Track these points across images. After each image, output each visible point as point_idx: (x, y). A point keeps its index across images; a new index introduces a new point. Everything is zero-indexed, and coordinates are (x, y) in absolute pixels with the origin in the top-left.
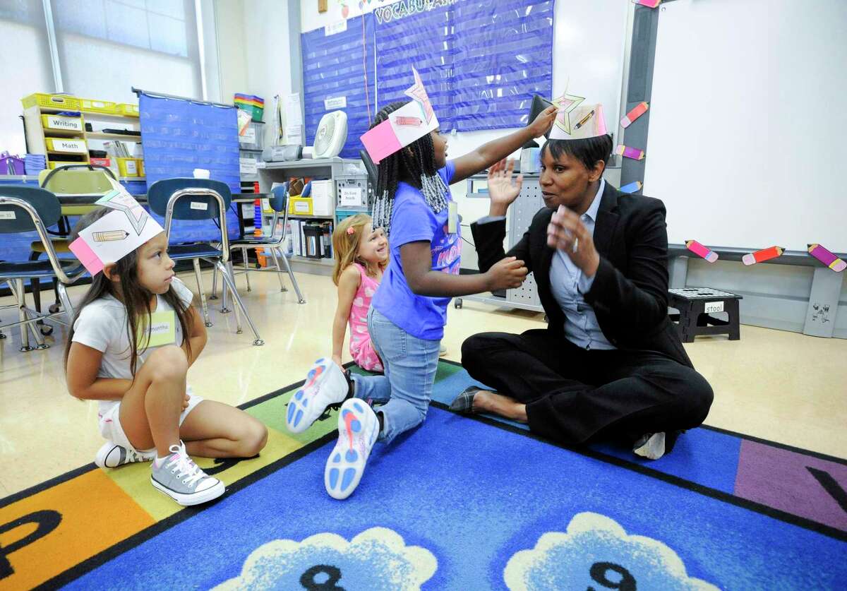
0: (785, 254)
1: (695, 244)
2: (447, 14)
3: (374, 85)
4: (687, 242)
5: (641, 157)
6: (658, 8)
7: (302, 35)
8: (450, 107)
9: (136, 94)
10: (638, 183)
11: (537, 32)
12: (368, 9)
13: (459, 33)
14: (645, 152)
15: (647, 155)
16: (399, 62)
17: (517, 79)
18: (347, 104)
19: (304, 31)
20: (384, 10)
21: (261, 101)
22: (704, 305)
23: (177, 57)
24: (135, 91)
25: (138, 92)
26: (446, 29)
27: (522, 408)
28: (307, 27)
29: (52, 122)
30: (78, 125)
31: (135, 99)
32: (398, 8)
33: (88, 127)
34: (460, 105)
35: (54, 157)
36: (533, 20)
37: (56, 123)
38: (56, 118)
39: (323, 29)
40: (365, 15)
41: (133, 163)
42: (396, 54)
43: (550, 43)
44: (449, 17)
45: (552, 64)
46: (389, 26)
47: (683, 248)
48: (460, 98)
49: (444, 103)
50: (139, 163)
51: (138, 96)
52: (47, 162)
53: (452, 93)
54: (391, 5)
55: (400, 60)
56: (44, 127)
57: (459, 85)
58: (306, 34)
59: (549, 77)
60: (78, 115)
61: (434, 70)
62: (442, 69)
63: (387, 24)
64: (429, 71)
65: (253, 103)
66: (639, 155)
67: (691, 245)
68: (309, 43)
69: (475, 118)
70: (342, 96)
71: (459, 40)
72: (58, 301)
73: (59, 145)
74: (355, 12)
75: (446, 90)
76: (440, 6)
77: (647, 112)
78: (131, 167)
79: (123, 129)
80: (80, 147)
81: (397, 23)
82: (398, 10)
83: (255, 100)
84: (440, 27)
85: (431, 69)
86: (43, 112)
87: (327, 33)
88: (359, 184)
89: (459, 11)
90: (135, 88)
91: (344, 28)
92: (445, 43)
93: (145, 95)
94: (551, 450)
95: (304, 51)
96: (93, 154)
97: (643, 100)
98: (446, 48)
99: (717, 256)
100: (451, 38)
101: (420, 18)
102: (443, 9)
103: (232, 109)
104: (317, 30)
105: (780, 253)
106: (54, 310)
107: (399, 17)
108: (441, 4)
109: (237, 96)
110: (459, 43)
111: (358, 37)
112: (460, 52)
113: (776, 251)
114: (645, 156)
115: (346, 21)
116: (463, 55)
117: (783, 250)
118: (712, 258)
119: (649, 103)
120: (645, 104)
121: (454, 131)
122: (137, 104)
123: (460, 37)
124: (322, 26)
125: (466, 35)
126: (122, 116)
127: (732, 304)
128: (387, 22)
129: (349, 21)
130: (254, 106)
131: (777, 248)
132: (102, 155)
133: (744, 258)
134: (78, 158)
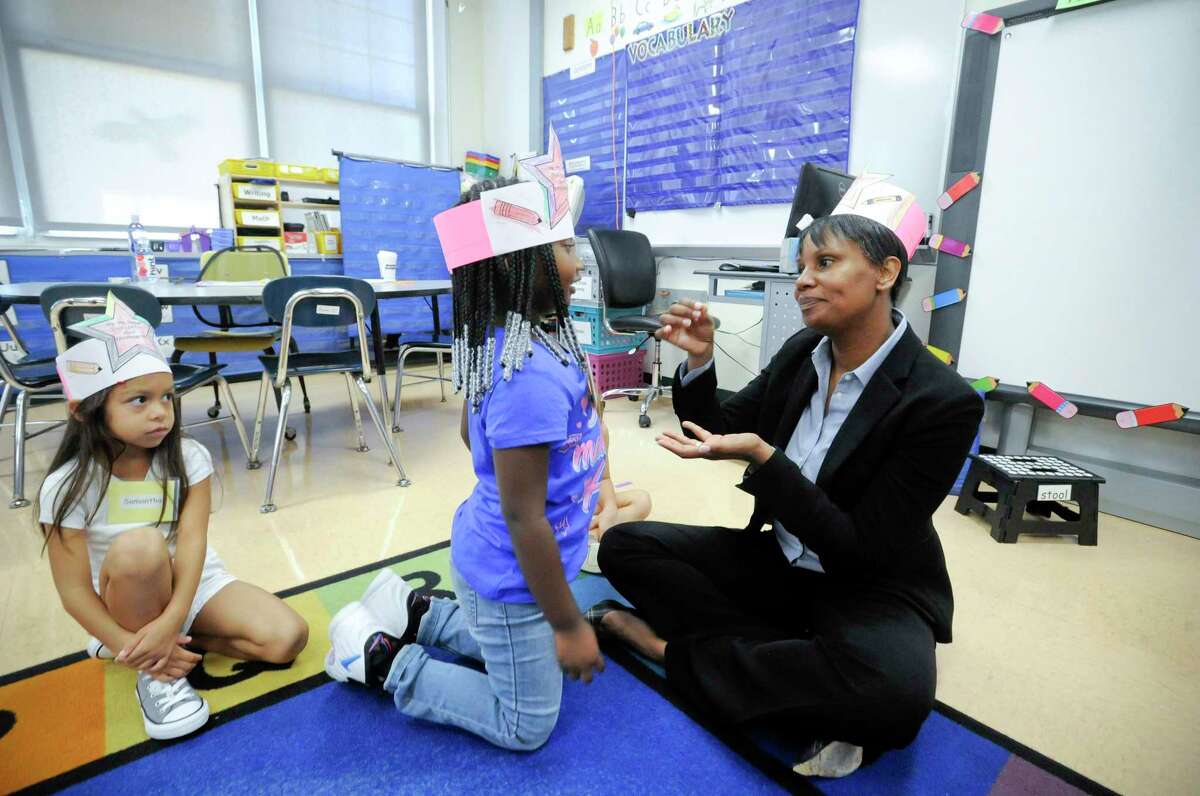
0: (1187, 417)
1: (1041, 387)
2: (716, 48)
3: (623, 142)
4: (1029, 384)
5: (965, 254)
6: (999, 34)
7: (544, 79)
8: (715, 172)
9: (336, 157)
10: (959, 292)
11: (831, 71)
12: (620, 45)
13: (728, 74)
14: (972, 246)
15: (975, 251)
16: (654, 113)
17: (801, 134)
18: (592, 167)
19: (546, 74)
20: (638, 45)
21: (496, 161)
22: (1037, 488)
23: (403, 109)
24: (335, 154)
25: (338, 155)
26: (715, 67)
27: (661, 646)
28: (550, 70)
29: (244, 192)
30: (270, 194)
31: (334, 162)
32: (654, 42)
33: (285, 196)
34: (727, 170)
35: (243, 231)
36: (826, 55)
37: (247, 192)
38: (248, 187)
39: (568, 71)
40: (616, 53)
41: (334, 238)
42: (651, 102)
43: (848, 85)
44: (719, 53)
45: (849, 115)
46: (643, 65)
47: (1024, 392)
48: (728, 160)
49: (708, 167)
50: (340, 238)
51: (339, 159)
52: (236, 236)
53: (718, 155)
54: (647, 39)
55: (656, 110)
56: (234, 197)
57: (727, 143)
58: (549, 77)
59: (845, 133)
60: (271, 183)
61: (696, 123)
62: (706, 122)
63: (641, 63)
64: (690, 125)
65: (485, 164)
66: (963, 250)
67: (1035, 389)
68: (552, 89)
69: (746, 188)
70: (585, 155)
71: (729, 83)
72: (218, 403)
73: (249, 218)
74: (605, 49)
75: (711, 149)
76: (707, 38)
77: (977, 188)
78: (331, 242)
79: (326, 198)
80: (271, 220)
81: (653, 61)
82: (654, 45)
83: (488, 160)
84: (706, 66)
85: (692, 122)
86: (235, 180)
87: (573, 76)
88: (590, 272)
89: (732, 44)
90: (336, 150)
91: (592, 69)
92: (714, 87)
93: (347, 158)
94: (681, 727)
95: (546, 100)
96: (288, 227)
97: (972, 170)
98: (714, 93)
99: (1076, 409)
100: (720, 81)
101: (681, 54)
102: (711, 42)
103: (455, 172)
104: (561, 73)
105: (1179, 414)
106: (212, 413)
107: (656, 55)
108: (708, 35)
109: (470, 155)
110: (730, 87)
111: (607, 81)
112: (729, 98)
113: (1173, 411)
114: (971, 252)
115: (594, 62)
116: (734, 103)
117: (1185, 410)
118: (1068, 411)
119: (981, 175)
120: (974, 175)
121: (718, 203)
122: (337, 167)
123: (731, 78)
124: (566, 68)
125: (737, 76)
126: (322, 182)
127: (1087, 490)
128: (641, 60)
129: (597, 60)
130: (487, 167)
131: (1174, 406)
132: (299, 228)
133: (1119, 416)
134: (272, 232)
